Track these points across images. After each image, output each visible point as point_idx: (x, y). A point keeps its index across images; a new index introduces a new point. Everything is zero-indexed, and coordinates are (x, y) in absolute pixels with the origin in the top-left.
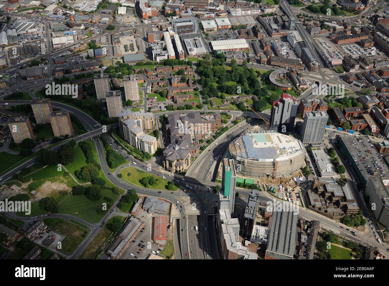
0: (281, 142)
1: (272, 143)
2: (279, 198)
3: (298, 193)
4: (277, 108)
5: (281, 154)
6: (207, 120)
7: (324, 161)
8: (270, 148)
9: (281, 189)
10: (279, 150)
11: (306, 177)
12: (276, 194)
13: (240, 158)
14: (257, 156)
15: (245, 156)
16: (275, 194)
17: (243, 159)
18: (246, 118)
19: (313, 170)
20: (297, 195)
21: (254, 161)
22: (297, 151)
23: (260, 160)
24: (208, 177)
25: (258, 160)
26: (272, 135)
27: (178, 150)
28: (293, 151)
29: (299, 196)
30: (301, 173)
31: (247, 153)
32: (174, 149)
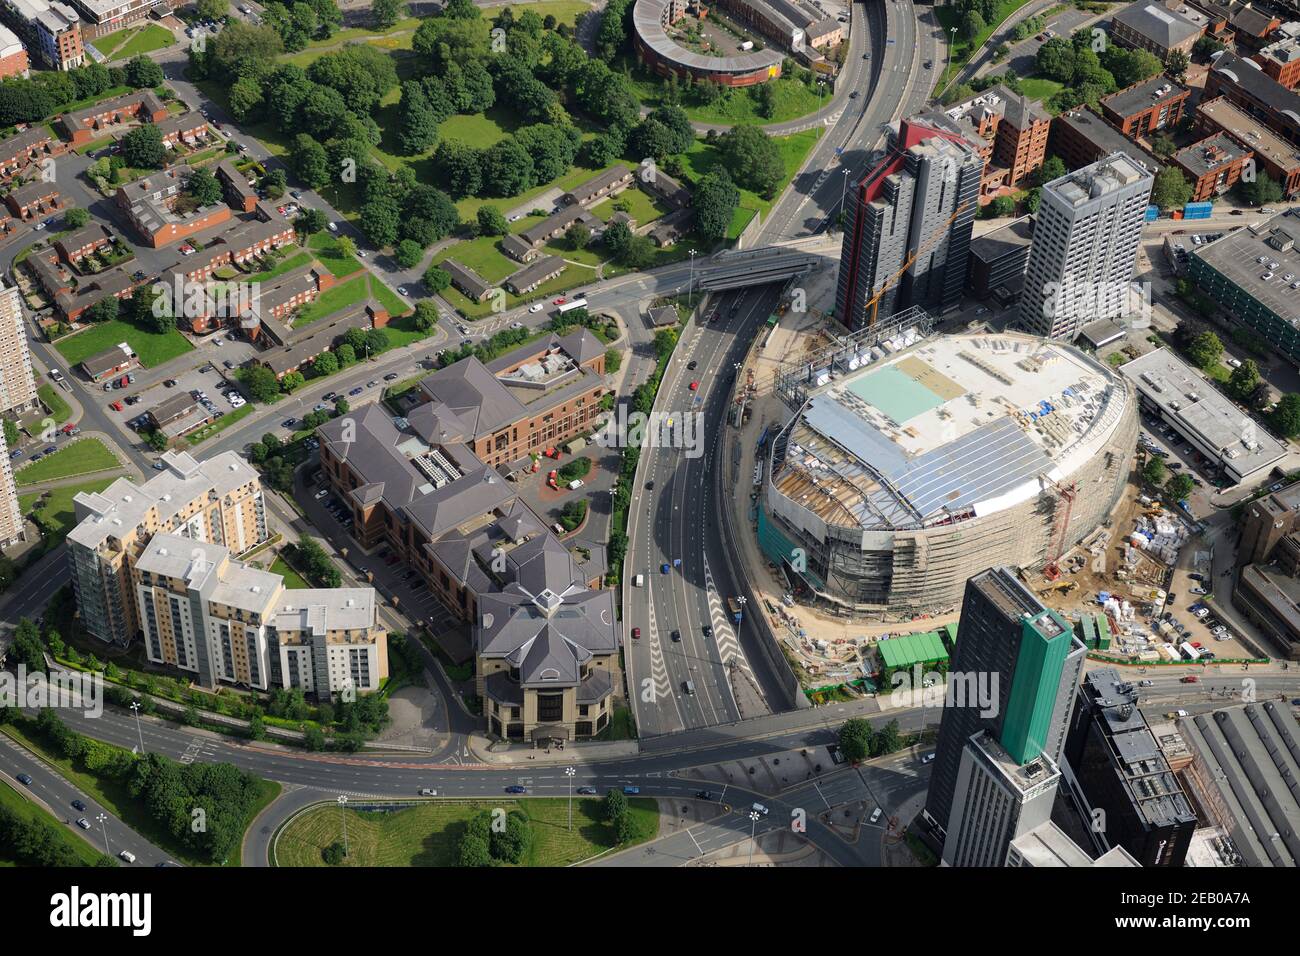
0: (1009, 384)
1: (972, 400)
2: (1147, 663)
3: (1201, 604)
4: (888, 209)
5: (1052, 440)
6: (542, 388)
7: (1202, 401)
8: (983, 431)
9: (1118, 616)
10: (1032, 427)
11: (1172, 510)
12: (1114, 650)
13: (884, 536)
14: (955, 495)
15: (900, 518)
16: (1111, 650)
17: (899, 535)
18: (689, 301)
19: (1178, 466)
20: (1203, 612)
21: (959, 525)
22: (1105, 397)
23: (983, 509)
24: (741, 692)
25: (973, 514)
26: (929, 355)
27: (559, 615)
28: (1089, 406)
29: (1212, 615)
30: (1146, 499)
31: (899, 499)
32: (535, 613)
